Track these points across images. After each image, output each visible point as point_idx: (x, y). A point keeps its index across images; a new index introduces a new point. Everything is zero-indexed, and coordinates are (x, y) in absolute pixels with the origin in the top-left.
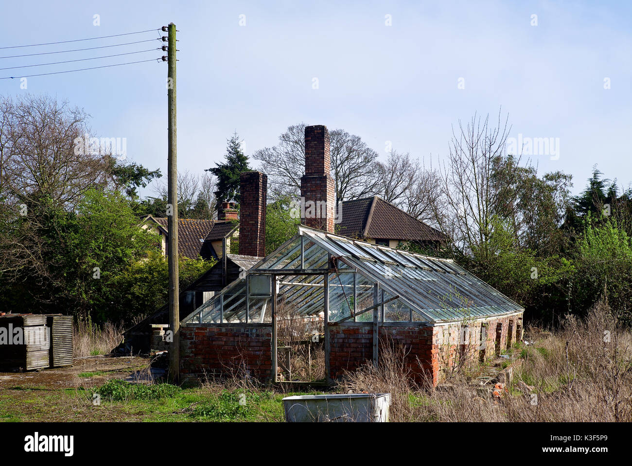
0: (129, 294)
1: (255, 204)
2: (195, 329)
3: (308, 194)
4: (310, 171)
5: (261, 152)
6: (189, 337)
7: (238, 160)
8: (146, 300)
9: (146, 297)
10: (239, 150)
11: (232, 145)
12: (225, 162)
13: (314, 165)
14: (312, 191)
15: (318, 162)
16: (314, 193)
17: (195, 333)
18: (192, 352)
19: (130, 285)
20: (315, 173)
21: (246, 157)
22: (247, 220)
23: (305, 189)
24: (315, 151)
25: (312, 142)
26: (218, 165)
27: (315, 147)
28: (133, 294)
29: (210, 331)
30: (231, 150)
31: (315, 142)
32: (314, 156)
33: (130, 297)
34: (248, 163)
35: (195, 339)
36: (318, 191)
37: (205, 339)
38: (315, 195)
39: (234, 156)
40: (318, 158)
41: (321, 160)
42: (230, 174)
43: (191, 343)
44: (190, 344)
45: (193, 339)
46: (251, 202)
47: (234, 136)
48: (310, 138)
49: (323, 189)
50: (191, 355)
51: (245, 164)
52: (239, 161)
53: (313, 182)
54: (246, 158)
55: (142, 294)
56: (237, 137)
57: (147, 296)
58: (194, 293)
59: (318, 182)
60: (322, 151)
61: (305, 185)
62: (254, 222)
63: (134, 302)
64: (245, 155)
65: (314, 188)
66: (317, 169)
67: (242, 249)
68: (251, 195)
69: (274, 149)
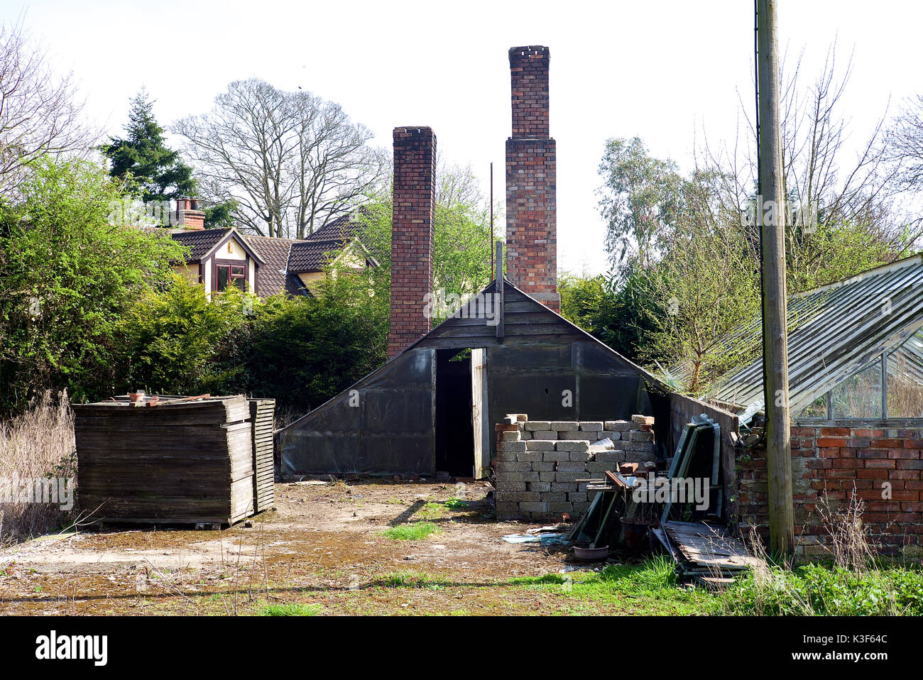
0: (145, 354)
1: (423, 188)
2: (818, 432)
3: (521, 171)
4: (522, 130)
5: (181, 123)
6: (804, 449)
7: (147, 133)
8: (181, 367)
9: (179, 361)
10: (149, 115)
11: (138, 106)
12: (125, 136)
13: (530, 118)
14: (527, 167)
15: (537, 114)
16: (531, 171)
17: (819, 441)
18: (812, 486)
19: (147, 338)
20: (531, 133)
21: (160, 128)
22: (408, 217)
23: (514, 163)
24: (531, 94)
25: (525, 77)
26: (113, 140)
27: (530, 85)
28: (156, 356)
29: (857, 437)
30: (136, 116)
31: (531, 77)
32: (530, 102)
33: (148, 360)
34: (164, 139)
35: (821, 456)
36: (539, 167)
37: (846, 454)
38: (533, 174)
39: (141, 126)
40: (537, 106)
41: (543, 110)
42: (135, 155)
43: (810, 465)
44: (808, 466)
45: (813, 454)
46: (416, 183)
47: (140, 91)
48: (521, 69)
49: (549, 163)
50: (810, 492)
51: (158, 140)
52: (149, 134)
53: (530, 151)
54: (161, 130)
55: (172, 355)
56: (145, 94)
57: (181, 358)
58: (433, 351)
59: (539, 151)
60: (544, 93)
61: (514, 155)
62: (422, 221)
63: (159, 369)
64: (160, 125)
65: (531, 161)
66: (534, 127)
67: (398, 271)
68: (416, 170)
69: (205, 118)
